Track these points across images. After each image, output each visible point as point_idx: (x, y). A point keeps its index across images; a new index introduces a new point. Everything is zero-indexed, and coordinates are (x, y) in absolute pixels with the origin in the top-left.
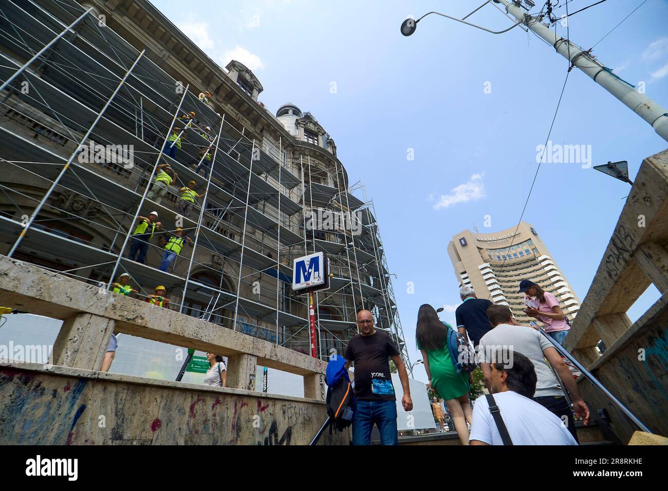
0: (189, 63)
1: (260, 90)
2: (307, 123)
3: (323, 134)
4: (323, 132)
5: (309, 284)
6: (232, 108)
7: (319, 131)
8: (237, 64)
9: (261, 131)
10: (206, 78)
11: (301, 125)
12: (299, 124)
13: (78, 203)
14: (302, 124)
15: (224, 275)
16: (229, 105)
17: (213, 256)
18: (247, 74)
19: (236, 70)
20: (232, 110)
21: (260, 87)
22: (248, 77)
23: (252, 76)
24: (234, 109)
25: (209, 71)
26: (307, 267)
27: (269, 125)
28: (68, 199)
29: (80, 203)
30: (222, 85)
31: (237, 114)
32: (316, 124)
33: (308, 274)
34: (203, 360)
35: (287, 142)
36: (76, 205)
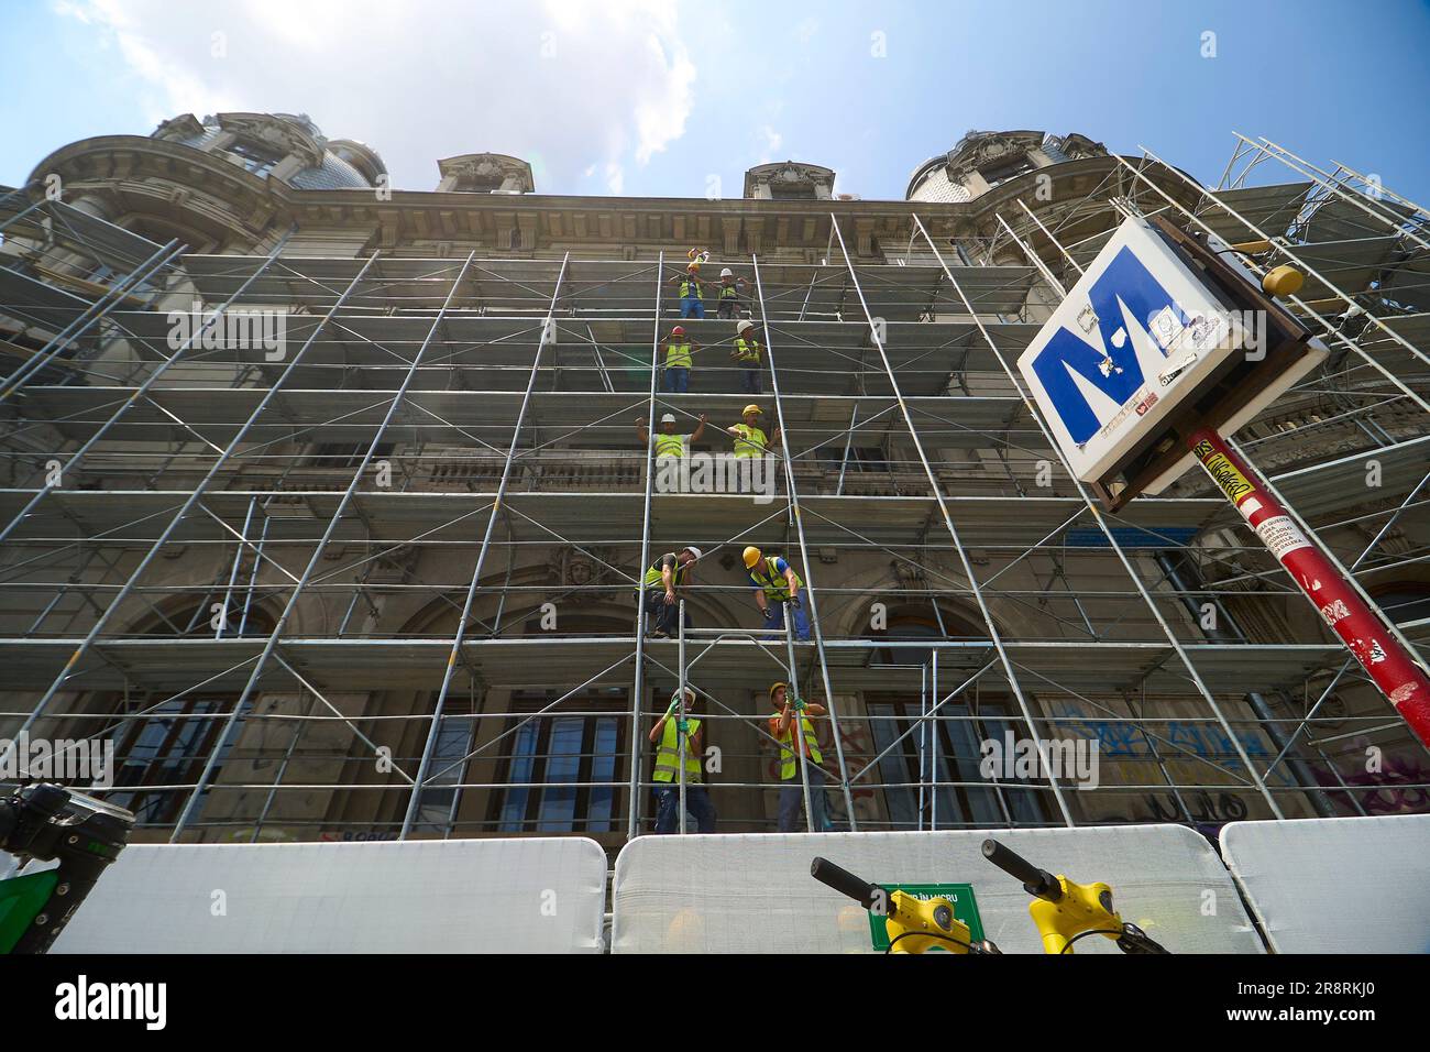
0: (672, 235)
1: (829, 179)
2: (978, 154)
3: (1038, 143)
4: (1032, 139)
5: (1155, 401)
6: (787, 249)
7: (1023, 145)
8: (757, 173)
9: (874, 246)
10: (711, 235)
11: (965, 170)
12: (959, 171)
13: (577, 569)
14: (966, 166)
15: (936, 598)
16: (778, 249)
17: (893, 564)
18: (786, 172)
19: (762, 183)
20: (790, 253)
21: (825, 174)
22: (790, 176)
23: (797, 168)
24: (792, 249)
25: (708, 219)
26: (1095, 340)
27: (883, 223)
28: (560, 571)
29: (579, 566)
30: (743, 222)
31: (803, 253)
32: (1001, 138)
33: (1118, 362)
35: (949, 225)
36: (575, 574)
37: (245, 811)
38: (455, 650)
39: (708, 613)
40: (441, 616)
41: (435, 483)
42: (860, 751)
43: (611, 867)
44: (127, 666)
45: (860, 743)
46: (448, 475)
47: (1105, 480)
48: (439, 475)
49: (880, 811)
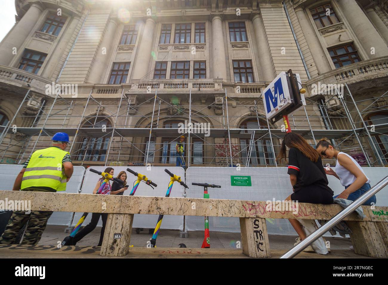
0: (196, 5)
5: (278, 109)
6: (231, 9)
9: (258, 6)
10: (207, 5)
16: (228, 8)
26: (273, 93)
28: (170, 110)
29: (175, 109)
33: (275, 100)
34: (241, 178)
36: (174, 110)
37: (113, 159)
38: (151, 130)
39: (205, 120)
40: (144, 120)
41: (139, 89)
42: (237, 150)
43: (185, 171)
44: (86, 132)
45: (237, 148)
46: (142, 86)
47: (272, 119)
48: (140, 87)
49: (240, 161)
